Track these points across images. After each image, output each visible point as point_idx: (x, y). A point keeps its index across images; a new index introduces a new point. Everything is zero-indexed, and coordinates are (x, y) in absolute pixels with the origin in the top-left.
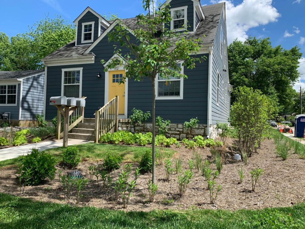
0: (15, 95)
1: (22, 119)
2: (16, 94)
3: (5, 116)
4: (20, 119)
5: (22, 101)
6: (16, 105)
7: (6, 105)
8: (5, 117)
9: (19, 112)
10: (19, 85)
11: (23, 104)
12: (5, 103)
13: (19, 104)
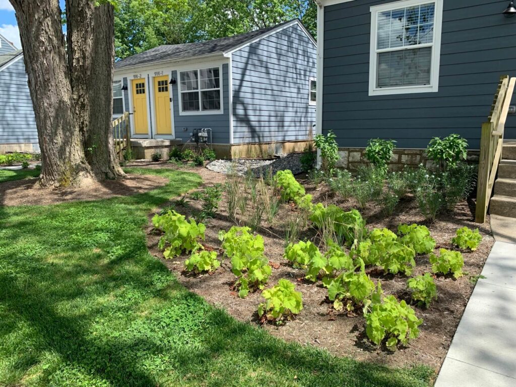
0: (219, 91)
1: (237, 141)
2: (221, 89)
3: (203, 137)
4: (232, 141)
5: (233, 103)
6: (221, 112)
7: (201, 112)
8: (203, 139)
9: (228, 127)
10: (226, 67)
11: (234, 109)
12: (198, 109)
13: (228, 109)
